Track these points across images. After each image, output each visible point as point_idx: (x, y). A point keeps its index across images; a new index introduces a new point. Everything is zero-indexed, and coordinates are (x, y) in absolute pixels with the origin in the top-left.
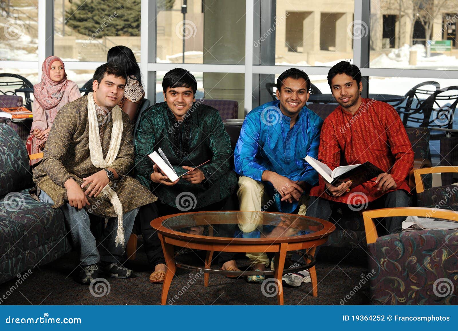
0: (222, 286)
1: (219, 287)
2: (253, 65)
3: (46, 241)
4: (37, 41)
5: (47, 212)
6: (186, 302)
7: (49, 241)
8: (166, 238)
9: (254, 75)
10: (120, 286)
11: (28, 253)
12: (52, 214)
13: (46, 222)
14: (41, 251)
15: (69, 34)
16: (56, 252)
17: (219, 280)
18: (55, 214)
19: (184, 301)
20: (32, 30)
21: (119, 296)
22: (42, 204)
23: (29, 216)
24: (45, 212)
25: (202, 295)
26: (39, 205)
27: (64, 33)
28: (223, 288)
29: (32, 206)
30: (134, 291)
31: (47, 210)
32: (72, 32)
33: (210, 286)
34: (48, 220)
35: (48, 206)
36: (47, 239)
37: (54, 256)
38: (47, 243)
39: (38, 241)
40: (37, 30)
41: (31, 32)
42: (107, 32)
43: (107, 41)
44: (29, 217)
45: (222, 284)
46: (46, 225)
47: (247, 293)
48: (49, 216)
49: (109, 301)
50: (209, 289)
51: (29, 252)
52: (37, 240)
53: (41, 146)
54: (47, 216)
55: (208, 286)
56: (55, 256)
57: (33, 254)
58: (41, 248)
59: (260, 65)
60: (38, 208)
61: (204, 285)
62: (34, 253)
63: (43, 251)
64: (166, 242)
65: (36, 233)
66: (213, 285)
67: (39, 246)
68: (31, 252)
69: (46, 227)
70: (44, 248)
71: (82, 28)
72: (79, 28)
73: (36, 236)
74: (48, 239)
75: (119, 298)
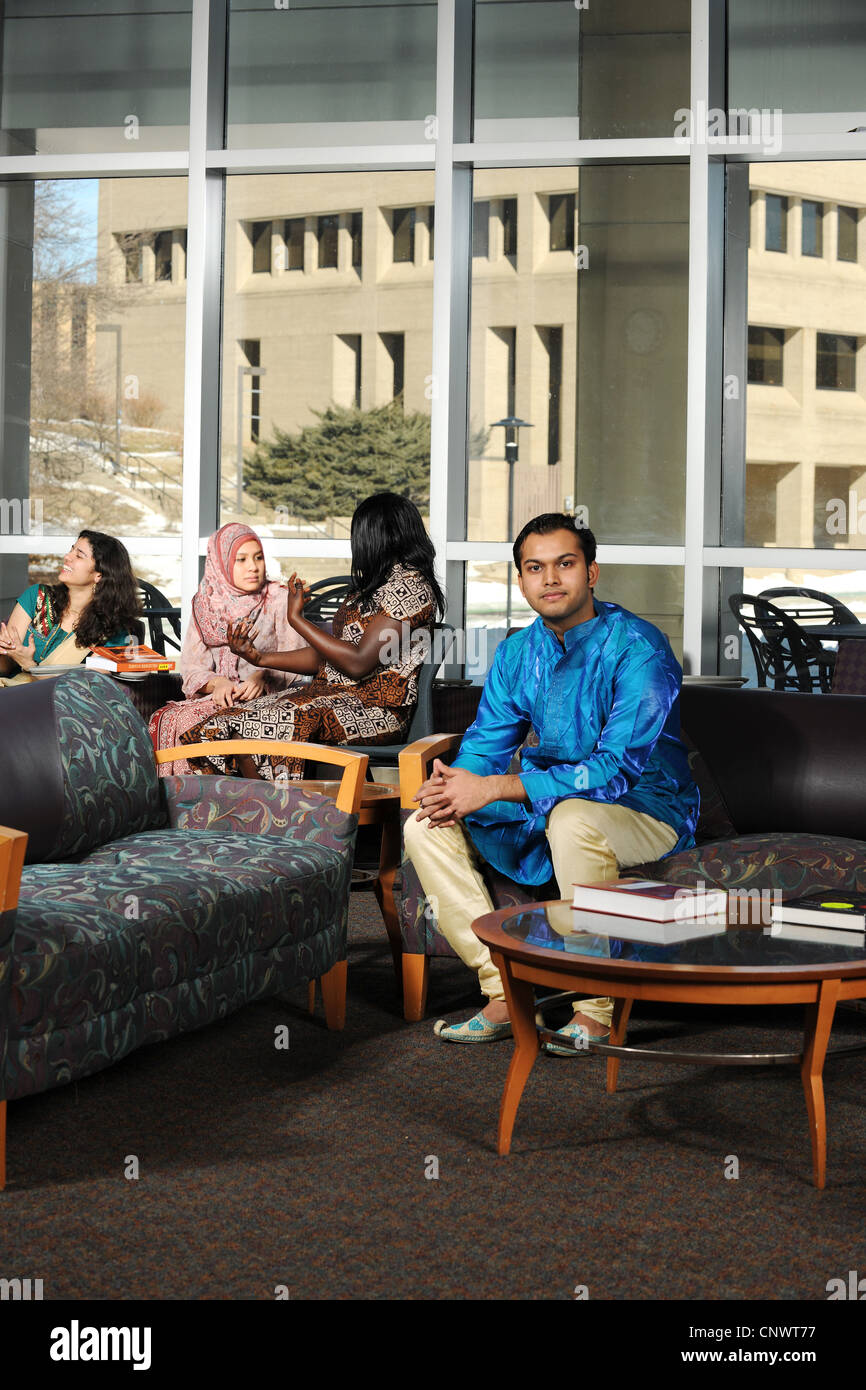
0: (654, 1091)
1: (646, 1093)
2: (705, 546)
3: (198, 969)
4: (178, 525)
5: (199, 894)
6: (562, 1131)
7: (205, 970)
8: (513, 965)
9: (707, 570)
10: (388, 1089)
11: (152, 999)
12: (214, 898)
13: (197, 919)
14: (185, 995)
15: (250, 511)
16: (223, 999)
17: (642, 1076)
18: (222, 899)
19: (556, 1130)
20: (168, 503)
21: (386, 1115)
22: (187, 874)
23: (155, 902)
24: (193, 892)
25: (604, 1113)
26: (181, 876)
27: (240, 508)
28: (656, 1097)
29: (163, 879)
30: (424, 1103)
31: (201, 889)
32: (257, 505)
33: (623, 1091)
34: (202, 913)
35: (203, 879)
36: (200, 965)
37: (219, 1008)
38: (201, 975)
39: (176, 969)
40: (179, 503)
41: (166, 507)
42: (336, 507)
43: (336, 526)
44: (154, 906)
45: (654, 1086)
46: (198, 927)
47: (719, 1111)
48: (205, 904)
49: (360, 1128)
50: (620, 1098)
51: (152, 996)
52: (174, 967)
53: (185, 736)
54: (200, 904)
55: (617, 1091)
56: (222, 1008)
57: (165, 1003)
58: (184, 986)
59: (721, 546)
60: (178, 883)
61: (606, 1090)
62: (167, 1000)
63: (189, 995)
64: (515, 974)
65: (173, 946)
66: (630, 1090)
67: (180, 980)
68: (161, 997)
69: (197, 932)
70: (193, 988)
71: (279, 499)
72: (274, 499)
73: (172, 957)
74: (203, 965)
75: (387, 1120)
